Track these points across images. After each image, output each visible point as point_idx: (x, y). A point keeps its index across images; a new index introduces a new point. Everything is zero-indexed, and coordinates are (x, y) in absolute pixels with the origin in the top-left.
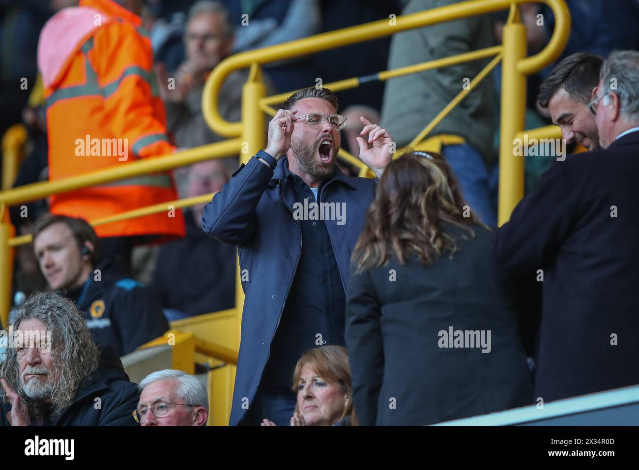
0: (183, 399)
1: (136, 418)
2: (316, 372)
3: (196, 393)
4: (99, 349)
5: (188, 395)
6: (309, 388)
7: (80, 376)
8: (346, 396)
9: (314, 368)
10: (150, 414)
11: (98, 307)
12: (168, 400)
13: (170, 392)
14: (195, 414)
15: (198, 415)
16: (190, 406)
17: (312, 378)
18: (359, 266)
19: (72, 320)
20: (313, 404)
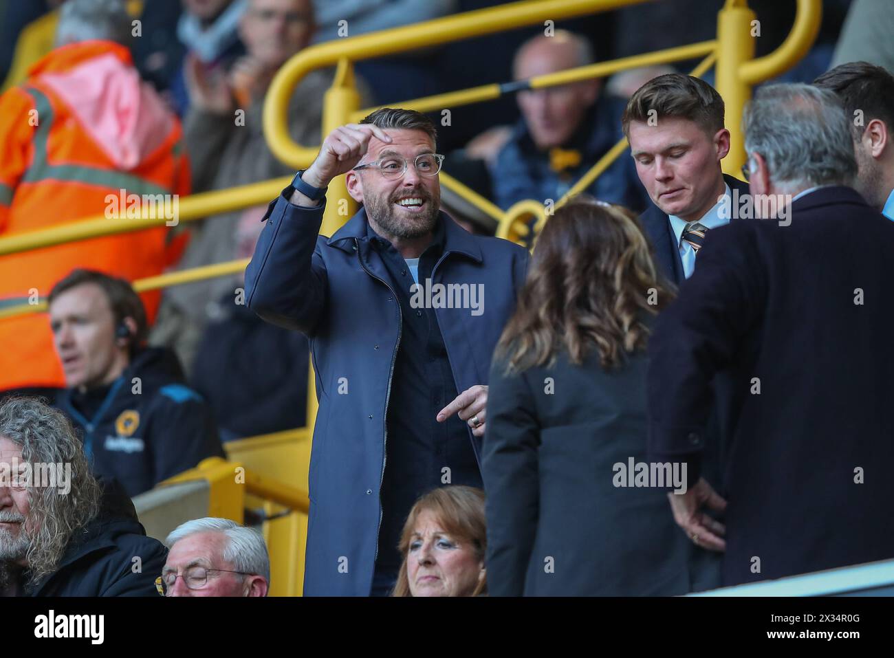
0: (232, 562)
1: (159, 589)
2: (440, 524)
3: (252, 554)
4: (101, 485)
5: (239, 557)
6: (428, 549)
7: (71, 528)
8: (481, 565)
9: (437, 519)
10: (180, 584)
11: (129, 421)
12: (208, 564)
13: (212, 552)
14: (248, 586)
15: (253, 587)
16: (241, 573)
17: (435, 533)
18: (511, 365)
19: (60, 441)
20: (434, 574)
